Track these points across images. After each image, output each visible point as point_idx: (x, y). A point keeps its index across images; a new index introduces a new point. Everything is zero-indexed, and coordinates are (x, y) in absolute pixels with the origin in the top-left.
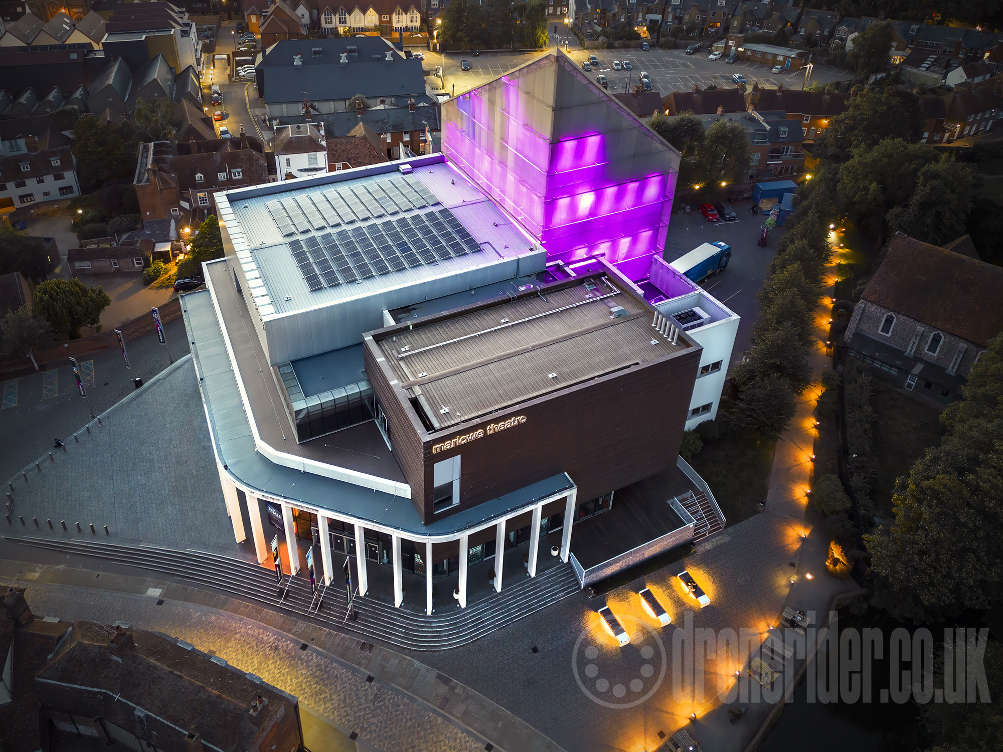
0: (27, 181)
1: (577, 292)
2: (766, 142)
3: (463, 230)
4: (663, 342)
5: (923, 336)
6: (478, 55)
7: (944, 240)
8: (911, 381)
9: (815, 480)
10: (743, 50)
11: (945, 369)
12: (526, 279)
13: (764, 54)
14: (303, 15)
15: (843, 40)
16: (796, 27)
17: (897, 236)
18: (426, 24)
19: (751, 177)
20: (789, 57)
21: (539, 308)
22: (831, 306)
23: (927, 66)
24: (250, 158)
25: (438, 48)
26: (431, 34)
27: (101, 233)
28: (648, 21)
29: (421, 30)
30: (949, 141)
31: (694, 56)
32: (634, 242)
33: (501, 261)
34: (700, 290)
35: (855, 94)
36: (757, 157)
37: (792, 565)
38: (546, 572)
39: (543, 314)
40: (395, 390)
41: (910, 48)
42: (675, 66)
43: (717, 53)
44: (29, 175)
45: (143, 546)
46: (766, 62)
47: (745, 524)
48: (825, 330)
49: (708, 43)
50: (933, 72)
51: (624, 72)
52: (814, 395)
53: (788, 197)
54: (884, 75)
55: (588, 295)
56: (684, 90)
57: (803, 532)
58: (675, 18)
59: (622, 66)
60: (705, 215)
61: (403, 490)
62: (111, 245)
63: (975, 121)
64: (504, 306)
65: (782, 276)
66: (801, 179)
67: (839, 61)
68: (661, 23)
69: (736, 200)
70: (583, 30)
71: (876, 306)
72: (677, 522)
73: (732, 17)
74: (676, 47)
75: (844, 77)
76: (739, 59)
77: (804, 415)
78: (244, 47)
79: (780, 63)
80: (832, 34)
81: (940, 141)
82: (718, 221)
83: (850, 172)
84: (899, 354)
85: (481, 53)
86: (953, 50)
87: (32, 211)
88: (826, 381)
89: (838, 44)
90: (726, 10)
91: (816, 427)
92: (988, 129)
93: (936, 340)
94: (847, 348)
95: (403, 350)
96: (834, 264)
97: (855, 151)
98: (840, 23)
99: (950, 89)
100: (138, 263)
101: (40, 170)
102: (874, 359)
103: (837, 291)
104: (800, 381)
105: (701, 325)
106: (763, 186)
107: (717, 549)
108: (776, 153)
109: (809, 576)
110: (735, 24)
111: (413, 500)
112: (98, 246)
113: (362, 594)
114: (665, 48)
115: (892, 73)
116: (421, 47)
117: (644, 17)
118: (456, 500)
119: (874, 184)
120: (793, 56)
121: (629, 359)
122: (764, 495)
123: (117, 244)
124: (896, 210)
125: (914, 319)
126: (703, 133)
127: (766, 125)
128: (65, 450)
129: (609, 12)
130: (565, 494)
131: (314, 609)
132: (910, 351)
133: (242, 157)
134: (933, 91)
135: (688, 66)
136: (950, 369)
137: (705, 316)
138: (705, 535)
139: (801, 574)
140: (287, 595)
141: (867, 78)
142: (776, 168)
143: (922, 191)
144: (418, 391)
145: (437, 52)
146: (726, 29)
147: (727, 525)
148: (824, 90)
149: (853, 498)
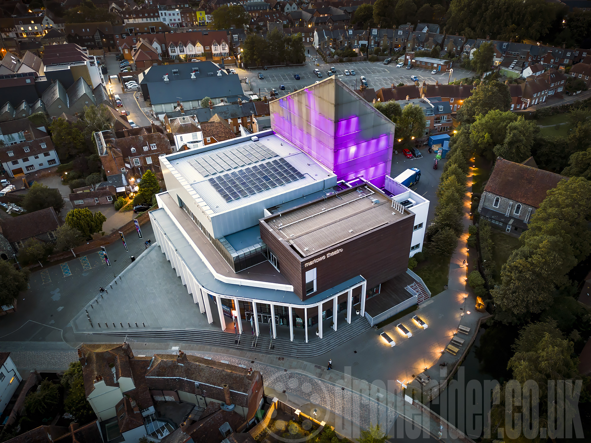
0: (29, 158)
1: (354, 193)
2: (432, 114)
3: (293, 168)
4: (397, 213)
5: (513, 206)
6: (267, 69)
7: (521, 161)
8: (509, 228)
9: (468, 274)
10: (415, 61)
11: (523, 221)
12: (328, 190)
13: (426, 63)
14: (157, 48)
15: (468, 53)
16: (442, 46)
17: (498, 159)
18: (233, 51)
19: (427, 133)
20: (440, 65)
21: (338, 202)
22: (471, 196)
23: (513, 66)
24: (159, 138)
25: (243, 66)
26: (236, 57)
27: (83, 185)
28: (360, 45)
29: (230, 54)
30: (525, 108)
31: (388, 66)
32: (376, 170)
33: (316, 182)
34: (410, 190)
35: (476, 85)
36: (428, 122)
37: (461, 309)
38: (356, 321)
39: (341, 205)
40: (282, 242)
41: (503, 56)
42: (379, 72)
43: (401, 63)
44: (30, 154)
45: (163, 330)
46: (428, 68)
47: (439, 295)
48: (469, 208)
49: (395, 58)
50: (516, 70)
51: (351, 76)
52: (465, 238)
53: (446, 144)
54: (490, 72)
55: (359, 195)
56: (386, 87)
57: (465, 296)
58: (375, 43)
59: (350, 73)
60: (405, 155)
61: (290, 288)
62: (90, 191)
63: (537, 97)
64: (321, 203)
65: (447, 182)
66: (451, 134)
67: (466, 66)
68: (368, 46)
69: (420, 146)
70: (325, 52)
71: (491, 194)
72: (410, 296)
73: (407, 41)
74: (378, 60)
75: (469, 75)
76: (413, 66)
77: (462, 246)
78: (125, 69)
79: (435, 68)
80: (462, 49)
81: (520, 109)
82: (412, 158)
83: (475, 128)
84: (502, 216)
85: (268, 68)
86: (525, 57)
87: (36, 175)
88: (471, 232)
89: (465, 55)
90: (403, 37)
91: (467, 252)
92: (544, 101)
93: (518, 207)
94: (479, 215)
95: (280, 225)
96: (470, 176)
97: (477, 117)
98: (466, 43)
99: (524, 79)
100: (109, 199)
101: (35, 151)
102: (492, 219)
103: (473, 189)
104: (459, 232)
105: (412, 206)
106: (434, 138)
107: (429, 306)
108: (438, 120)
109: (468, 313)
110: (409, 45)
111: (295, 292)
112: (83, 191)
113: (274, 338)
114: (372, 61)
115: (495, 71)
116: (232, 65)
117: (358, 43)
118: (315, 289)
119: (487, 134)
120: (442, 64)
121: (383, 222)
122: (447, 282)
123: (94, 190)
124: (498, 146)
125: (508, 198)
126: (401, 111)
127: (431, 104)
128: (107, 293)
129: (338, 40)
130: (362, 284)
131: (254, 346)
132: (507, 214)
133: (155, 137)
134: (516, 81)
135: (385, 71)
136: (525, 221)
137: (413, 202)
138: (422, 301)
139: (465, 312)
140: (239, 343)
141: (482, 75)
142: (439, 128)
143: (509, 136)
144: (292, 242)
145: (243, 68)
146: (404, 48)
147: (432, 296)
148: (459, 84)
149: (485, 279)
